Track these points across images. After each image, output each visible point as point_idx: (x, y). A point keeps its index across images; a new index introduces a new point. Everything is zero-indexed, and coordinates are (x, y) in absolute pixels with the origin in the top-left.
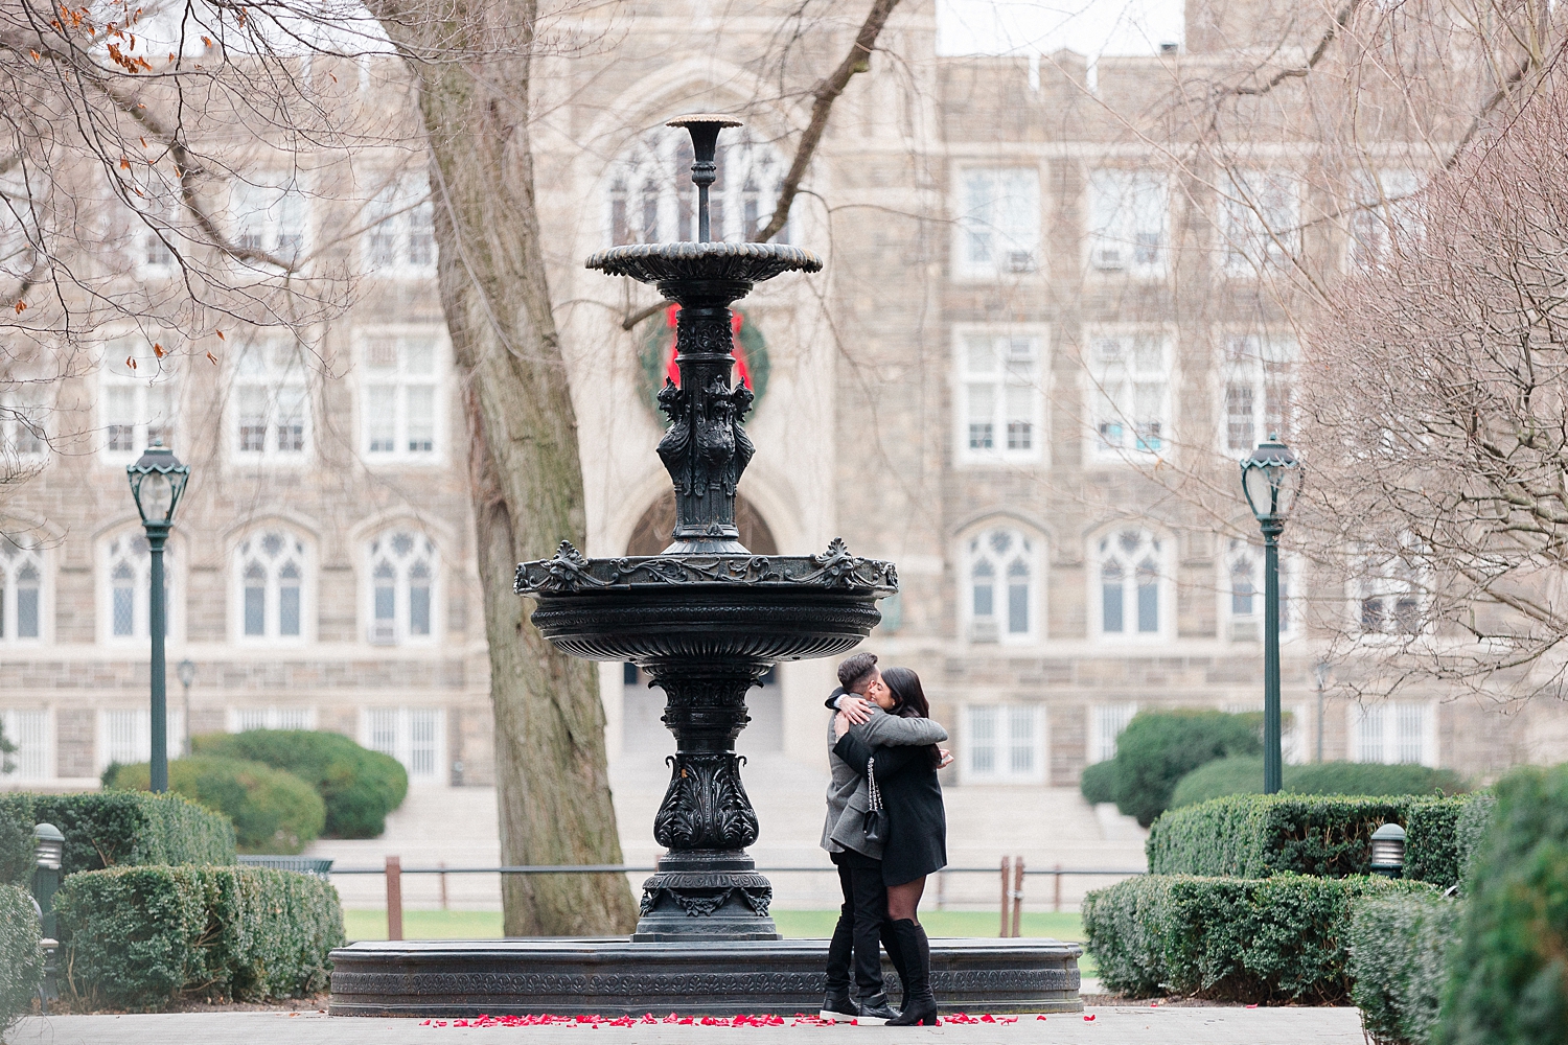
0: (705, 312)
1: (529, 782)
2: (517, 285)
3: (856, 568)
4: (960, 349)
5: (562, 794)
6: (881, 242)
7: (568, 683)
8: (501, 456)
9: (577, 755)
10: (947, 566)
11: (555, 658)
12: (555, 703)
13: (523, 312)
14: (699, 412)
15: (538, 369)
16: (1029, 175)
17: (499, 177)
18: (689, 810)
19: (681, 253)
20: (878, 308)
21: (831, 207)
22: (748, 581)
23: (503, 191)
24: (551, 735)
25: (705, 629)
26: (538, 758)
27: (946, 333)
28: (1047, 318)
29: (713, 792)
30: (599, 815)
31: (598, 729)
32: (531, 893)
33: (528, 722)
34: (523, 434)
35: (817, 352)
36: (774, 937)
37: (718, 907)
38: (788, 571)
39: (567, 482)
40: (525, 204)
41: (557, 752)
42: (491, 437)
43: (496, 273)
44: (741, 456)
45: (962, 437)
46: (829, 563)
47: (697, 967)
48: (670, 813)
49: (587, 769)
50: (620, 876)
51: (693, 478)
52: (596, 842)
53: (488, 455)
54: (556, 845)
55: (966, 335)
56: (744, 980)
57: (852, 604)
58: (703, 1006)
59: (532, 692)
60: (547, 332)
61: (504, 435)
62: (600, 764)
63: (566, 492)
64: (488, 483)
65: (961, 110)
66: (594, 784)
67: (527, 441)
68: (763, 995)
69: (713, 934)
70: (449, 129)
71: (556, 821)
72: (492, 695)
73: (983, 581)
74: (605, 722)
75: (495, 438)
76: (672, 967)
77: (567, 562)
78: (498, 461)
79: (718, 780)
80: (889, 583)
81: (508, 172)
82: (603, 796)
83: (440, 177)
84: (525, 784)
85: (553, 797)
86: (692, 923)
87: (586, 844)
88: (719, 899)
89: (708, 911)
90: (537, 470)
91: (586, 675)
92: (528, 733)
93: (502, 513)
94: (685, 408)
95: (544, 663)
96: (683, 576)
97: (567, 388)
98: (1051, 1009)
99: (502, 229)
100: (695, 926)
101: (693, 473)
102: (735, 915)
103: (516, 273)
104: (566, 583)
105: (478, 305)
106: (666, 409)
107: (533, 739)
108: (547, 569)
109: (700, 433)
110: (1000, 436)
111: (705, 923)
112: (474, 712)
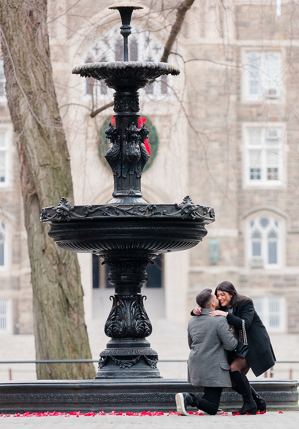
0: (127, 93)
1: (49, 321)
2: (42, 95)
3: (196, 210)
4: (246, 135)
5: (64, 327)
6: (209, 85)
7: (66, 277)
8: (35, 173)
9: (71, 309)
10: (240, 233)
11: (61, 265)
12: (60, 286)
13: (45, 107)
14: (124, 139)
15: (52, 133)
16: (276, 54)
17: (34, 46)
18: (121, 320)
19: (115, 66)
20: (208, 116)
21: (185, 60)
22: (147, 215)
23: (35, 52)
24: (59, 300)
25: (127, 237)
26: (52, 311)
27: (239, 127)
28: (285, 120)
29: (131, 312)
30: (80, 336)
31: (80, 297)
32: (50, 372)
33: (48, 294)
34: (45, 163)
35: (179, 127)
36: (160, 377)
37: (134, 364)
38: (165, 211)
39: (65, 185)
40: (45, 58)
41: (62, 308)
42: (31, 164)
43: (33, 90)
44: (143, 159)
45: (247, 174)
46: (184, 207)
47: (124, 390)
48: (112, 322)
49: (75, 316)
50: (90, 364)
51: (121, 169)
52: (79, 349)
53: (29, 173)
54: (62, 350)
55: (248, 128)
56: (146, 396)
57: (194, 226)
58: (127, 408)
59: (50, 281)
60: (56, 116)
61: (37, 163)
62: (81, 313)
63: (65, 189)
64: (29, 186)
65: (245, 25)
66: (78, 322)
67: (47, 166)
68: (154, 403)
69: (131, 376)
70: (10, 24)
71: (61, 340)
72: (32, 282)
73: (256, 240)
74: (83, 295)
75: (33, 165)
76: (113, 390)
77: (64, 207)
78: (34, 175)
79: (134, 306)
80: (211, 217)
81: (38, 44)
82: (82, 328)
83: (7, 45)
84: (47, 323)
85: (60, 328)
86: (122, 371)
87: (75, 350)
88: (134, 360)
89: (130, 366)
90: (52, 179)
91: (74, 273)
92: (48, 300)
93: (36, 199)
94: (118, 137)
95: (55, 268)
96: (117, 213)
97: (65, 142)
98: (285, 409)
99: (35, 70)
100: (123, 373)
101: (122, 167)
102: (142, 368)
103: (42, 90)
104: (64, 217)
105: (24, 105)
106: (109, 138)
107: (51, 302)
108: (55, 210)
109: (125, 149)
110: (264, 174)
111: (128, 372)
112: (24, 300)
